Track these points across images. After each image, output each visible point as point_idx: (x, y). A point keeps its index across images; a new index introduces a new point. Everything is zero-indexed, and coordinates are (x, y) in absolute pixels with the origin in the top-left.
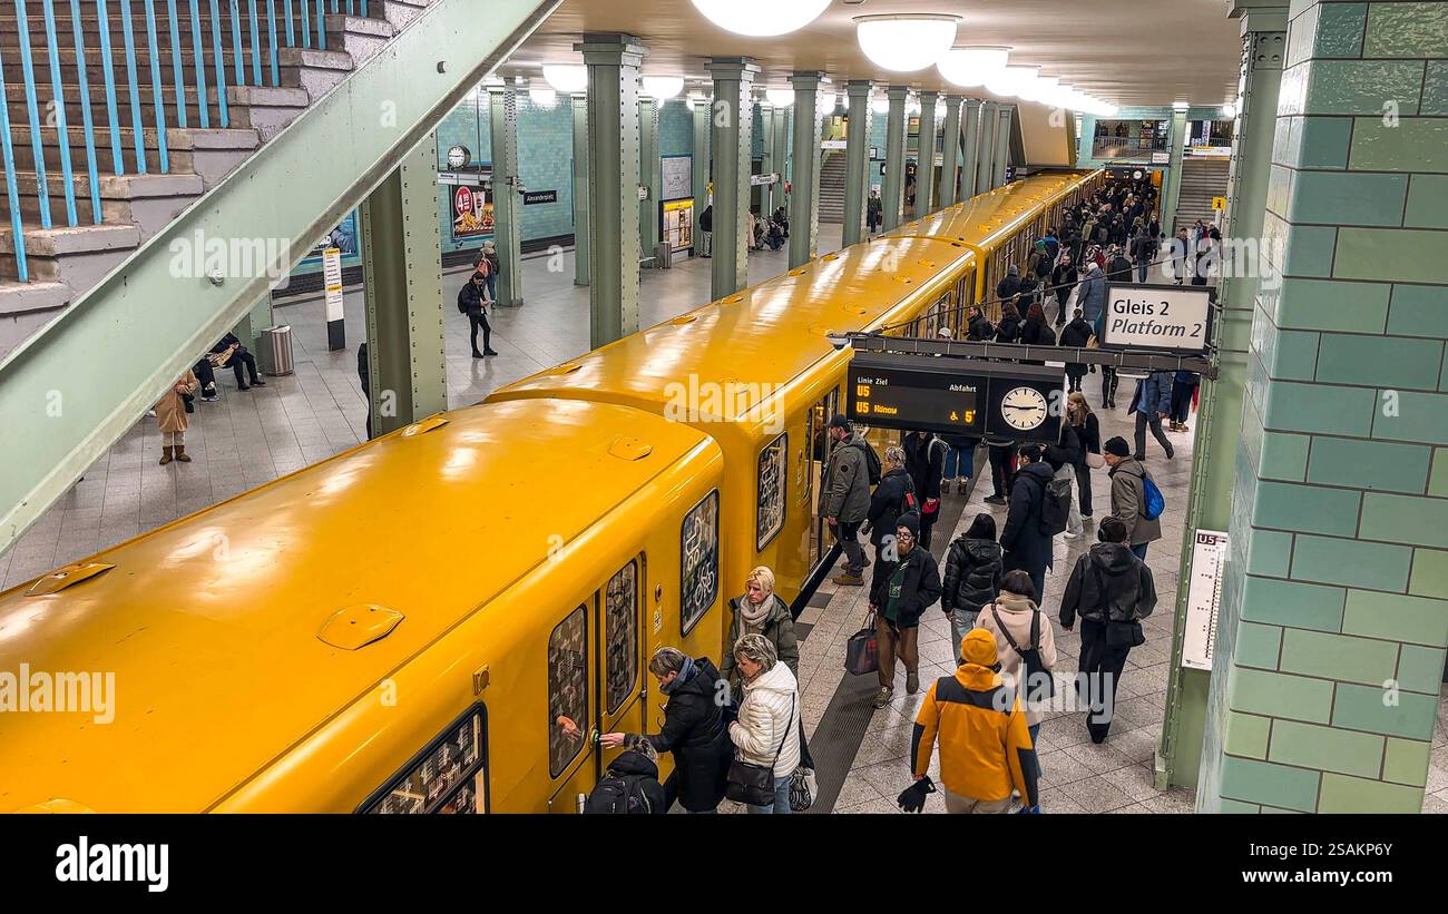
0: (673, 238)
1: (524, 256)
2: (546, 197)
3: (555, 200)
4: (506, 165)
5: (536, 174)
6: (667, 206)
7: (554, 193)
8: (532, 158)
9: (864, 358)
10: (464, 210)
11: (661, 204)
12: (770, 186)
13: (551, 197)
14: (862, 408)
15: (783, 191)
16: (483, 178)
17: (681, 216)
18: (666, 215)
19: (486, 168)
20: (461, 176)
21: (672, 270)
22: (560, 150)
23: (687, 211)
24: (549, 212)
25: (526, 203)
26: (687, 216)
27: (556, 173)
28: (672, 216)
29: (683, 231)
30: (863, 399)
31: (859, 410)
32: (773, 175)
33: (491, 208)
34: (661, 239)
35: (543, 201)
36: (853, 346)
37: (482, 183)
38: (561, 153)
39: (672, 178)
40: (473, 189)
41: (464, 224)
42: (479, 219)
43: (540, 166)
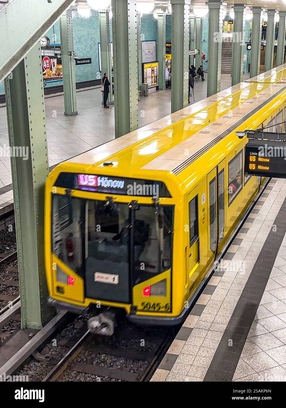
0: (149, 82)
1: (78, 90)
2: (87, 61)
3: (90, 63)
4: (68, 46)
5: (81, 50)
6: (145, 66)
7: (90, 59)
8: (79, 42)
9: (253, 142)
10: (47, 68)
11: (143, 64)
12: (194, 55)
13: (88, 61)
14: (252, 167)
15: (201, 58)
16: (56, 52)
17: (152, 70)
18: (145, 70)
19: (58, 47)
20: (45, 51)
21: (149, 97)
22: (92, 38)
23: (155, 68)
24: (89, 69)
25: (77, 64)
26: (155, 70)
27: (91, 50)
28: (148, 71)
29: (153, 78)
30: (253, 162)
31: (250, 168)
32: (196, 50)
33: (60, 67)
34: (143, 82)
35: (85, 63)
36: (248, 137)
37: (56, 54)
38: (93, 40)
39: (147, 51)
40: (51, 57)
41: (47, 75)
42: (54, 72)
43: (83, 46)
